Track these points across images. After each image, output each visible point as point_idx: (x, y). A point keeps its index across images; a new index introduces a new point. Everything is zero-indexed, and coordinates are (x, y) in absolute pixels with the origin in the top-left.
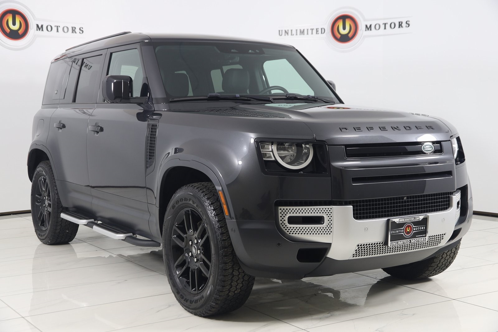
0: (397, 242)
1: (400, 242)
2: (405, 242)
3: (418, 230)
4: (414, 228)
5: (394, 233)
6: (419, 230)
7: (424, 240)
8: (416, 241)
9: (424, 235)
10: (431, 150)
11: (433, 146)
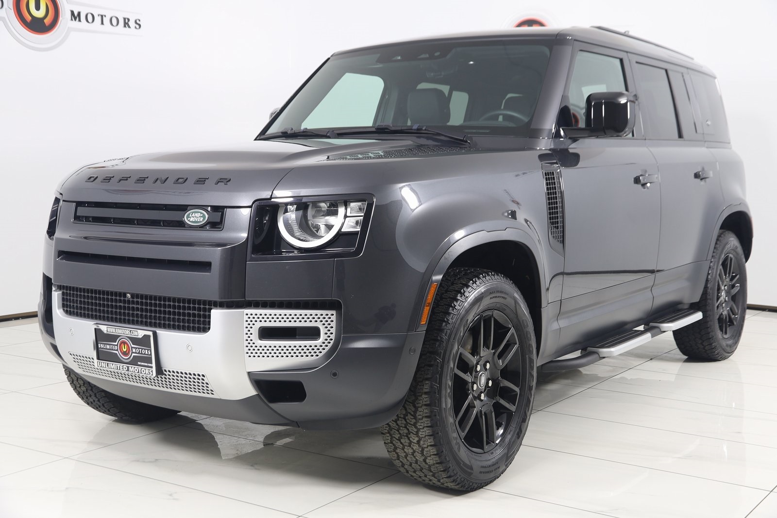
0: (108, 364)
1: (111, 365)
2: (120, 367)
3: (139, 353)
4: (134, 348)
5: (103, 348)
6: (142, 353)
7: (149, 373)
8: (136, 370)
9: (150, 365)
10: (201, 222)
11: (207, 216)
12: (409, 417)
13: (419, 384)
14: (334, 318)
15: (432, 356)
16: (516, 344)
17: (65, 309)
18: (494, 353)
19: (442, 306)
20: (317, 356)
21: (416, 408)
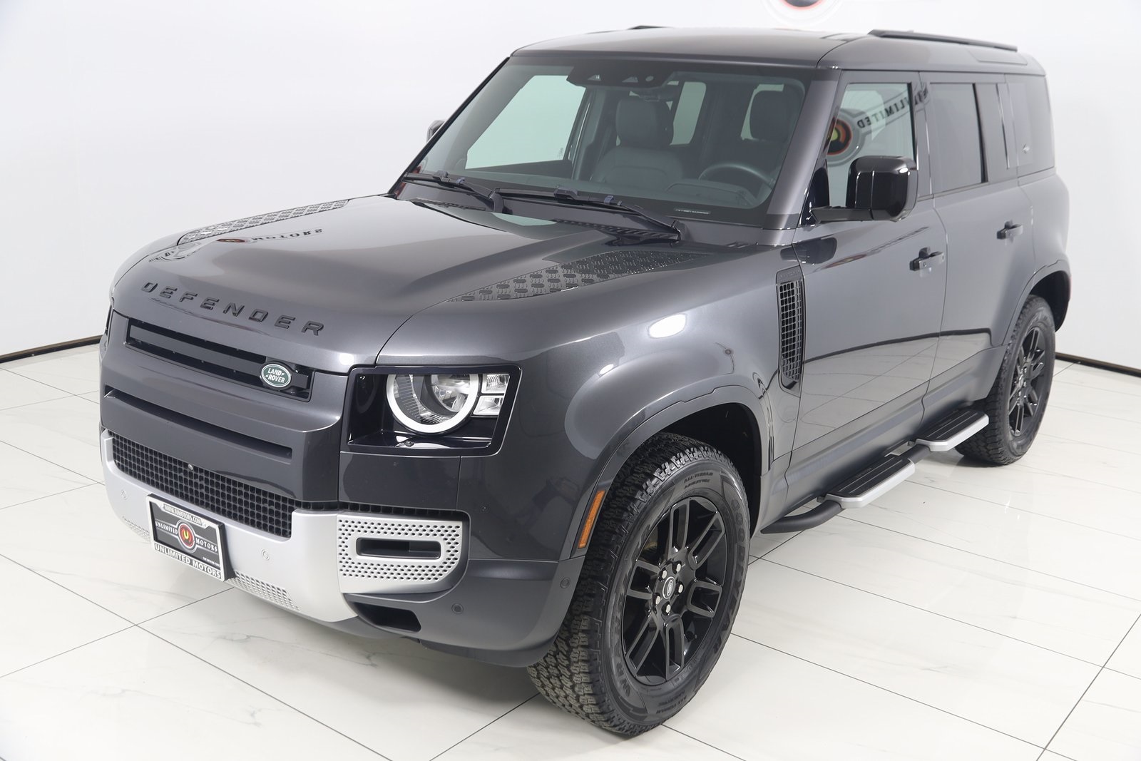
0: (167, 550)
1: (171, 551)
2: (181, 557)
3: (203, 546)
5: (161, 528)
6: (207, 548)
7: (216, 575)
8: (201, 567)
9: (217, 565)
10: (282, 383)
11: (289, 375)
12: (561, 656)
13: (576, 618)
14: (459, 531)
15: (595, 583)
16: (721, 531)
17: (117, 461)
18: (689, 550)
19: (614, 508)
20: (436, 579)
21: (570, 649)
